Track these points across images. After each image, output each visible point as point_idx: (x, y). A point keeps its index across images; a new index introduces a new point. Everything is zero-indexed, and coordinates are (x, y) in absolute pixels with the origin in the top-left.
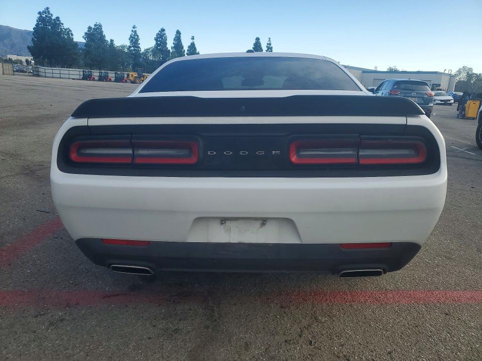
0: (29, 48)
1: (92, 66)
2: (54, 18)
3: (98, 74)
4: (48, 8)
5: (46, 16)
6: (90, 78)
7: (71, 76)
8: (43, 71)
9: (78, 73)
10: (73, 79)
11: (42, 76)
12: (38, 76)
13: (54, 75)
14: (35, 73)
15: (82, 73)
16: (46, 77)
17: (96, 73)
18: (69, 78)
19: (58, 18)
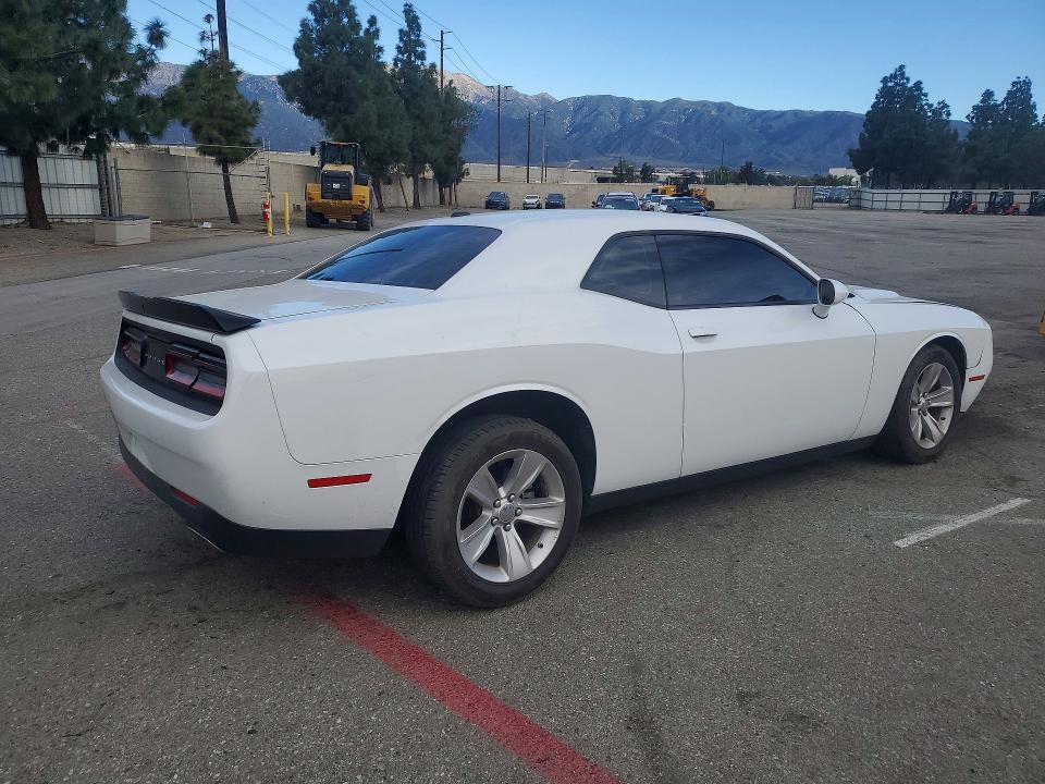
0: (851, 153)
1: (973, 182)
2: (910, 85)
3: (987, 198)
4: (902, 67)
5: (896, 84)
6: (965, 208)
7: (925, 207)
8: (869, 197)
9: (940, 198)
10: (926, 212)
11: (865, 209)
12: (859, 207)
13: (890, 205)
14: (854, 202)
15: (948, 198)
16: (872, 209)
17: (982, 197)
18: (919, 211)
19: (918, 85)
